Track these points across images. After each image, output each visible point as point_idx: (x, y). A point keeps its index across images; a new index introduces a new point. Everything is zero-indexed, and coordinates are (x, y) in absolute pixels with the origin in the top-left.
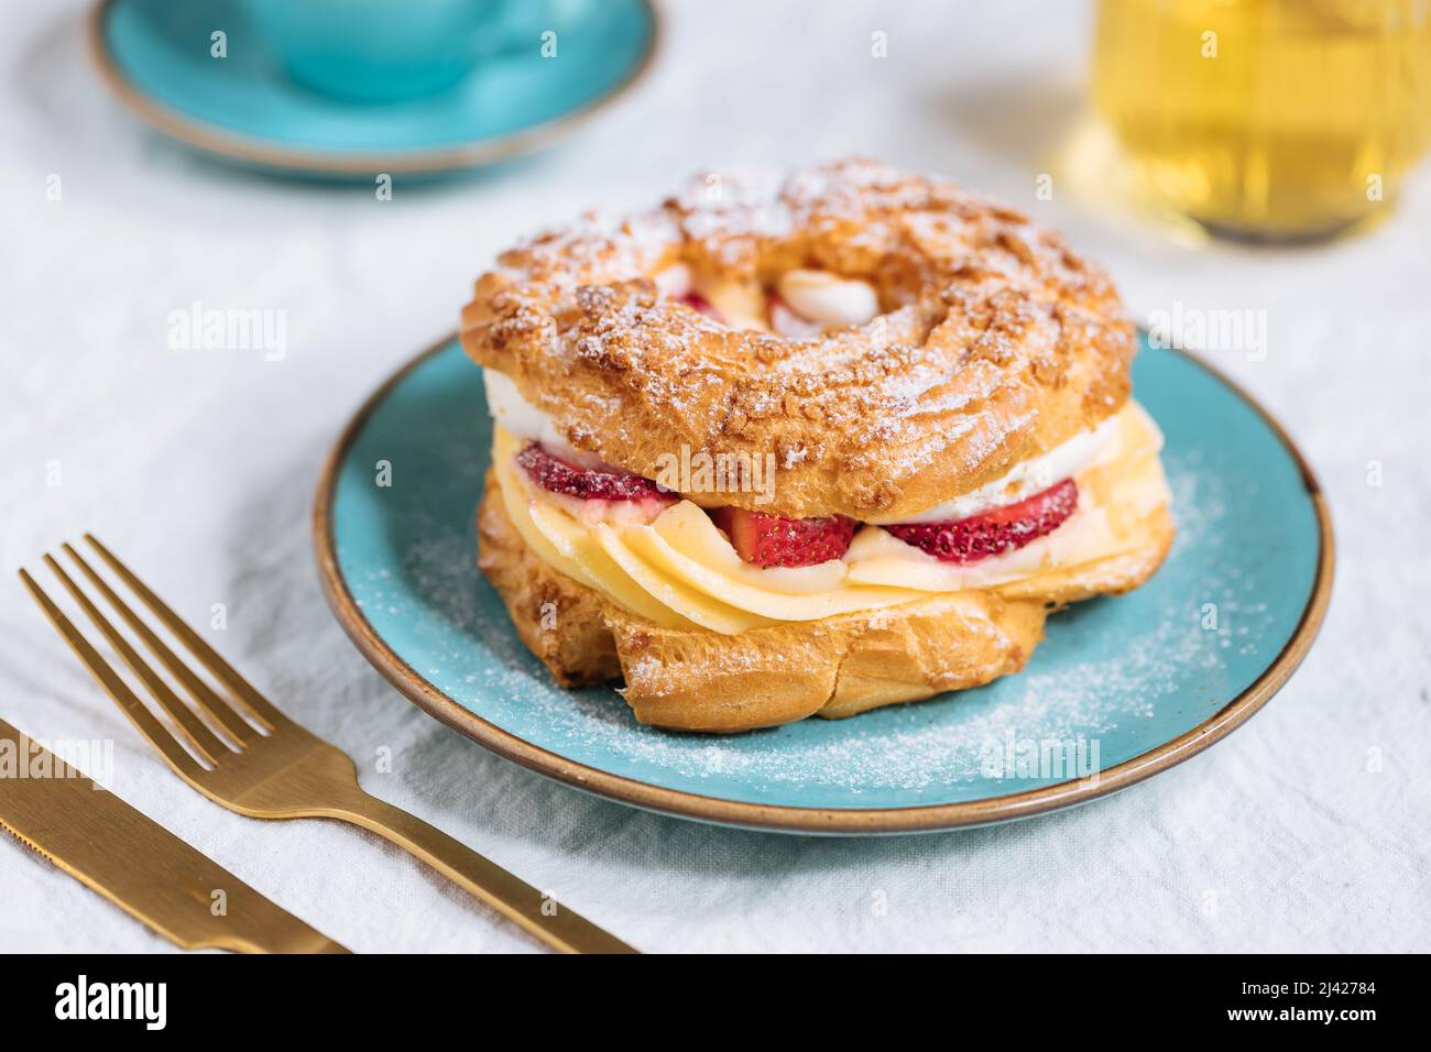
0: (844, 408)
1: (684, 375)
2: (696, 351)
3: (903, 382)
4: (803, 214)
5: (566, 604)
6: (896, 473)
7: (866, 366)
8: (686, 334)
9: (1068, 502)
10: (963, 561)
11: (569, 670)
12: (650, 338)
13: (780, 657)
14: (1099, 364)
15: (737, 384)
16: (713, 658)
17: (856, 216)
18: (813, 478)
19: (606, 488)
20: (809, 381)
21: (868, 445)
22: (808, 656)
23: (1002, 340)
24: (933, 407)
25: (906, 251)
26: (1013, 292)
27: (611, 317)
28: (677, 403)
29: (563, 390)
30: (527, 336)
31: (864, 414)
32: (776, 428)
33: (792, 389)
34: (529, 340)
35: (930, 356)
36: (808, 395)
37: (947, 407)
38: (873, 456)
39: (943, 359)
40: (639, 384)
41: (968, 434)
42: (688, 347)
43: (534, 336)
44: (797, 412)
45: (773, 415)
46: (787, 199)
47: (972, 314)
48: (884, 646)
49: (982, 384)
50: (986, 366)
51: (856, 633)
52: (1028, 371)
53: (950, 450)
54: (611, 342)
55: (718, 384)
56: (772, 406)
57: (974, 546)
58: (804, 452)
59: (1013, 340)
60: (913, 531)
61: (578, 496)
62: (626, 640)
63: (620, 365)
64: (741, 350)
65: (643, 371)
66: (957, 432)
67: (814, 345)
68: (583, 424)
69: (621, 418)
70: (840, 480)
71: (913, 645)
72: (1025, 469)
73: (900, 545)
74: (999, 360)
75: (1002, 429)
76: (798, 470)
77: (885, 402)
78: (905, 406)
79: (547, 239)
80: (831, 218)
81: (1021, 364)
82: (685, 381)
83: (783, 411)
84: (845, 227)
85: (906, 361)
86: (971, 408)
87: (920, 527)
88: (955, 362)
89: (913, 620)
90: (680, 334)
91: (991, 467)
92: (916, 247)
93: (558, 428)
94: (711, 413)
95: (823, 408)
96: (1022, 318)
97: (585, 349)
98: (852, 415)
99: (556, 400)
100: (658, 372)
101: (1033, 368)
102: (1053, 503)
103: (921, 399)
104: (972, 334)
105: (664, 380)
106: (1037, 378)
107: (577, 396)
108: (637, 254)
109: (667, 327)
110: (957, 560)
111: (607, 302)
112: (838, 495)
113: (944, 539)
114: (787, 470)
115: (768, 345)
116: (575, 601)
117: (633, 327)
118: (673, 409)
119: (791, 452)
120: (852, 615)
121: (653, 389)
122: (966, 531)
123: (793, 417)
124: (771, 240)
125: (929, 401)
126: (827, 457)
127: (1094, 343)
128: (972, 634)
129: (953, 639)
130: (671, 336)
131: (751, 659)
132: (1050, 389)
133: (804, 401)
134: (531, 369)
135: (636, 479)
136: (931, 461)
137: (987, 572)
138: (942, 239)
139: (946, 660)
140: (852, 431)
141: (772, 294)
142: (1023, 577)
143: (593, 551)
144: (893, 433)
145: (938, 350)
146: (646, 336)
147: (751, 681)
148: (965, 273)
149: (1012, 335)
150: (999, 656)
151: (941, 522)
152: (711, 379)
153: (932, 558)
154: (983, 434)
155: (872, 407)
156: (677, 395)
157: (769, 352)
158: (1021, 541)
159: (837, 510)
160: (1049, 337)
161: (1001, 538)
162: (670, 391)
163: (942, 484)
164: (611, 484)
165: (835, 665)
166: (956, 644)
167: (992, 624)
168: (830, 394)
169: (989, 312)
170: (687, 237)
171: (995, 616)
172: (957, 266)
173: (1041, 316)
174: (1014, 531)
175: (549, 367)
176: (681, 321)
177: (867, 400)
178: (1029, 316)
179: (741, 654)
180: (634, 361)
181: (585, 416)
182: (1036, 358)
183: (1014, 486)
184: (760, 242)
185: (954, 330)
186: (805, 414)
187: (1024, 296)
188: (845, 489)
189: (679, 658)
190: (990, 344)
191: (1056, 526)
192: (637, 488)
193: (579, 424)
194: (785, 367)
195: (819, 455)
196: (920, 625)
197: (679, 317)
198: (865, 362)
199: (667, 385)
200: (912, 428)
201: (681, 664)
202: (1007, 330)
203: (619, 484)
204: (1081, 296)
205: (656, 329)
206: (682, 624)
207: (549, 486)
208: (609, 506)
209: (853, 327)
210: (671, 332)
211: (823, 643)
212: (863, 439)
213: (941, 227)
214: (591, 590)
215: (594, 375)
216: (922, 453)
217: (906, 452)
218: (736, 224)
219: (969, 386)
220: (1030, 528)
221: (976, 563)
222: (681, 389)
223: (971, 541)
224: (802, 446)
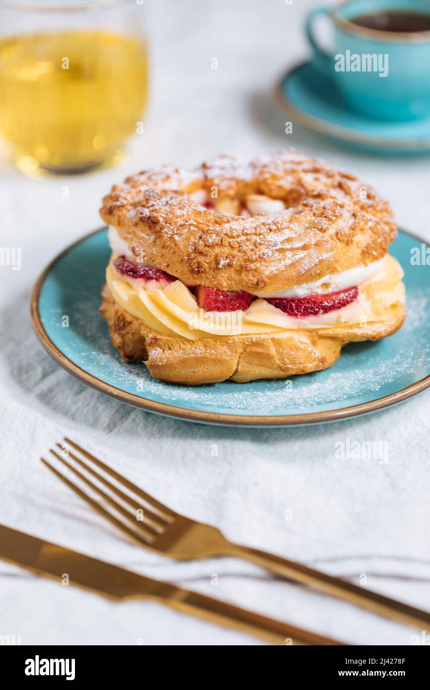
0: (248, 243)
1: (181, 226)
2: (189, 217)
3: (277, 236)
4: (257, 171)
5: (126, 324)
6: (267, 273)
7: (262, 227)
8: (186, 210)
9: (351, 295)
10: (299, 316)
11: (128, 354)
12: (169, 210)
13: (213, 351)
14: (372, 237)
15: (203, 231)
16: (184, 349)
17: (279, 172)
18: (231, 272)
19: (145, 273)
20: (235, 232)
21: (256, 260)
22: (225, 352)
23: (324, 221)
24: (288, 246)
25: (298, 188)
26: (337, 204)
27: (156, 201)
28: (176, 238)
29: (133, 232)
30: (121, 208)
31: (256, 247)
32: (217, 250)
33: (227, 234)
34: (121, 210)
35: (292, 226)
36: (234, 237)
37: (294, 246)
38: (258, 265)
39: (297, 227)
40: (162, 229)
41: (302, 259)
42: (185, 215)
43: (124, 208)
44: (227, 244)
45: (217, 245)
46: (253, 165)
47: (315, 211)
48: (259, 350)
49: (312, 239)
50: (315, 231)
51: (247, 343)
52: (334, 235)
53: (292, 265)
54: (153, 211)
55: (195, 230)
56: (216, 240)
57: (304, 310)
58: (228, 261)
59: (330, 222)
60: (278, 301)
61: (133, 276)
62: (148, 340)
63: (154, 220)
64: (209, 218)
65: (164, 224)
66: (297, 257)
67: (243, 219)
68: (139, 246)
69: (153, 244)
70: (243, 274)
71: (273, 351)
72: (331, 278)
73: (272, 307)
74: (321, 229)
75: (318, 258)
76: (225, 269)
77: (266, 242)
78: (276, 245)
79: (142, 173)
80: (269, 172)
81: (332, 231)
82: (181, 228)
83: (221, 244)
84: (274, 177)
85: (280, 227)
86: (305, 248)
87: (281, 299)
88: (302, 229)
89: (273, 340)
90: (183, 210)
91: (311, 274)
92: (303, 186)
93: (129, 248)
94: (190, 242)
95: (239, 243)
96: (336, 214)
97: (142, 213)
98: (251, 247)
99: (129, 236)
100: (170, 224)
101: (337, 233)
102: (345, 295)
103: (282, 243)
104: (313, 218)
105: (172, 228)
106: (338, 239)
107: (137, 234)
108: (180, 181)
109: (178, 206)
110: (296, 315)
111: (156, 195)
112: (241, 281)
113: (291, 306)
114: (220, 269)
115: (221, 217)
116: (130, 323)
117: (164, 206)
118: (174, 240)
119: (222, 260)
120: (247, 335)
121: (167, 231)
122: (301, 303)
123: (225, 246)
124: (243, 181)
125: (286, 243)
126: (238, 264)
127: (371, 228)
128: (301, 349)
129: (292, 350)
130: (179, 210)
131: (199, 350)
132: (344, 244)
133: (231, 240)
134: (122, 223)
135: (158, 270)
136: (284, 269)
137: (310, 322)
138: (316, 183)
139: (289, 359)
140: (250, 254)
141: (243, 206)
142: (329, 327)
143: (136, 300)
144: (268, 256)
145: (296, 224)
146: (168, 209)
147: (200, 361)
148: (319, 196)
149: (330, 220)
150: (315, 360)
151: (291, 298)
152: (192, 228)
153: (286, 314)
154: (309, 259)
155: (260, 244)
156: (177, 234)
157: (220, 219)
158: (326, 310)
159: (241, 288)
160: (348, 222)
161: (317, 308)
162: (174, 232)
163: (288, 279)
164: (147, 271)
165: (237, 357)
166: (293, 352)
167: (312, 346)
168: (244, 238)
169: (323, 210)
170: (206, 178)
171: (314, 343)
172: (316, 193)
173: (346, 215)
174: (323, 305)
175: (128, 222)
176: (185, 204)
177: (259, 241)
178: (340, 213)
179: (196, 348)
180: (161, 219)
181: (140, 243)
182: (339, 230)
183: (326, 285)
184: (238, 181)
185: (306, 217)
186: (230, 245)
187: (342, 206)
188: (244, 278)
189: (170, 349)
190: (318, 222)
191: (344, 305)
192: (158, 274)
193: (137, 246)
194: (227, 226)
195: (234, 263)
196: (276, 342)
197: (185, 203)
198: (261, 226)
199: (173, 230)
200: (277, 254)
201: (170, 351)
202: (328, 218)
203: (150, 272)
204: (370, 209)
205: (173, 207)
206: (171, 334)
207: (122, 272)
208: (146, 281)
209: (263, 214)
210: (180, 208)
211: (232, 347)
212: (254, 257)
213: (317, 179)
214: (137, 318)
215: (145, 225)
216: (280, 265)
217: (273, 264)
218: (229, 174)
219: (306, 239)
220: (331, 304)
221: (306, 317)
222: (179, 232)
223: (303, 307)
224: (227, 258)
